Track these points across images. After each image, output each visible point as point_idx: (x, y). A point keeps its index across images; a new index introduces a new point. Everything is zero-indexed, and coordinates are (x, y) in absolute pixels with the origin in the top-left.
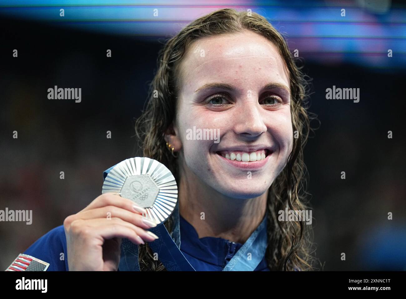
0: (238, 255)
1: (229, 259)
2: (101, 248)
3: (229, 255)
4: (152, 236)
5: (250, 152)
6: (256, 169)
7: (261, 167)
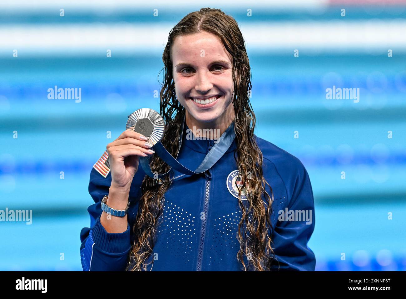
0: (215, 147)
1: (210, 150)
2: (123, 162)
3: (210, 147)
4: (152, 152)
5: (204, 99)
6: (210, 108)
7: (212, 106)
